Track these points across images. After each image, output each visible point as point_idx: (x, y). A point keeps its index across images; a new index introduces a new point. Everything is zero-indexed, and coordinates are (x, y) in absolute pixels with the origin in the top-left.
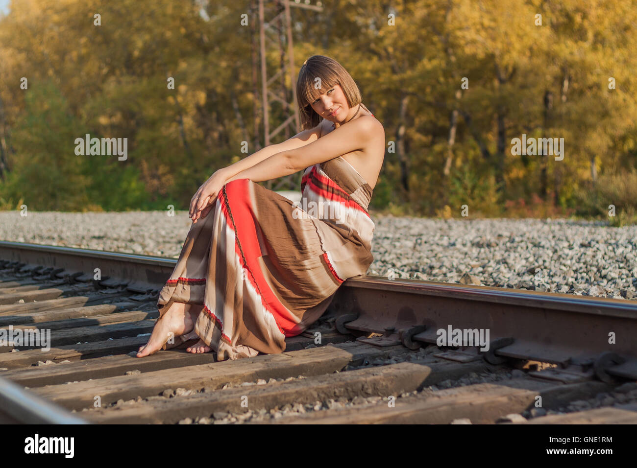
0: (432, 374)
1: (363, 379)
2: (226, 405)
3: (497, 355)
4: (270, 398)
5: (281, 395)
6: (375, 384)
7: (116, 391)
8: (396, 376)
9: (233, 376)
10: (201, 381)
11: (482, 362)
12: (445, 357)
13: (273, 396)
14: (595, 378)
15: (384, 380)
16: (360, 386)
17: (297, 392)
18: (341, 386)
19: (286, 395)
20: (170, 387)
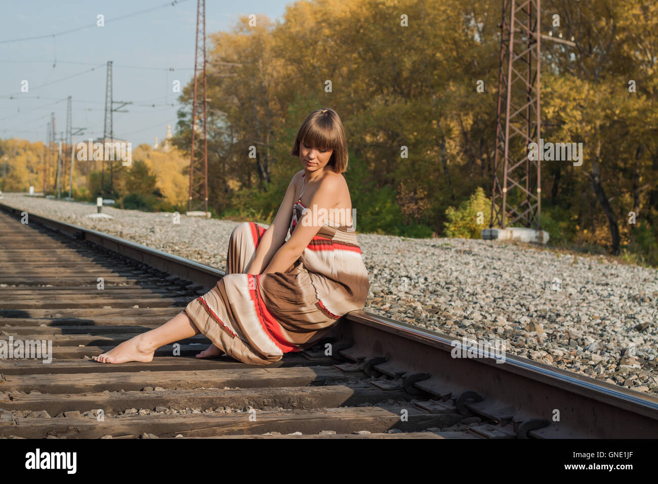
0: (353, 396)
1: (291, 393)
2: (168, 401)
3: (414, 387)
4: (207, 400)
5: (217, 398)
6: (300, 399)
7: (105, 383)
8: (321, 395)
9: (206, 382)
10: (179, 383)
11: (401, 392)
12: (376, 384)
13: (209, 398)
14: (457, 411)
15: (309, 397)
16: (287, 399)
17: (231, 398)
18: (270, 397)
19: (221, 399)
20: (151, 385)
